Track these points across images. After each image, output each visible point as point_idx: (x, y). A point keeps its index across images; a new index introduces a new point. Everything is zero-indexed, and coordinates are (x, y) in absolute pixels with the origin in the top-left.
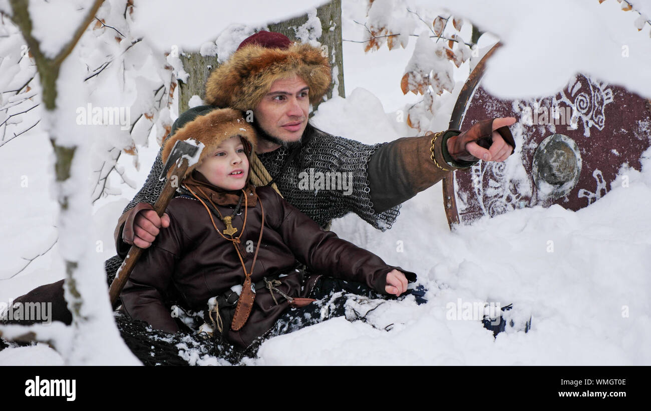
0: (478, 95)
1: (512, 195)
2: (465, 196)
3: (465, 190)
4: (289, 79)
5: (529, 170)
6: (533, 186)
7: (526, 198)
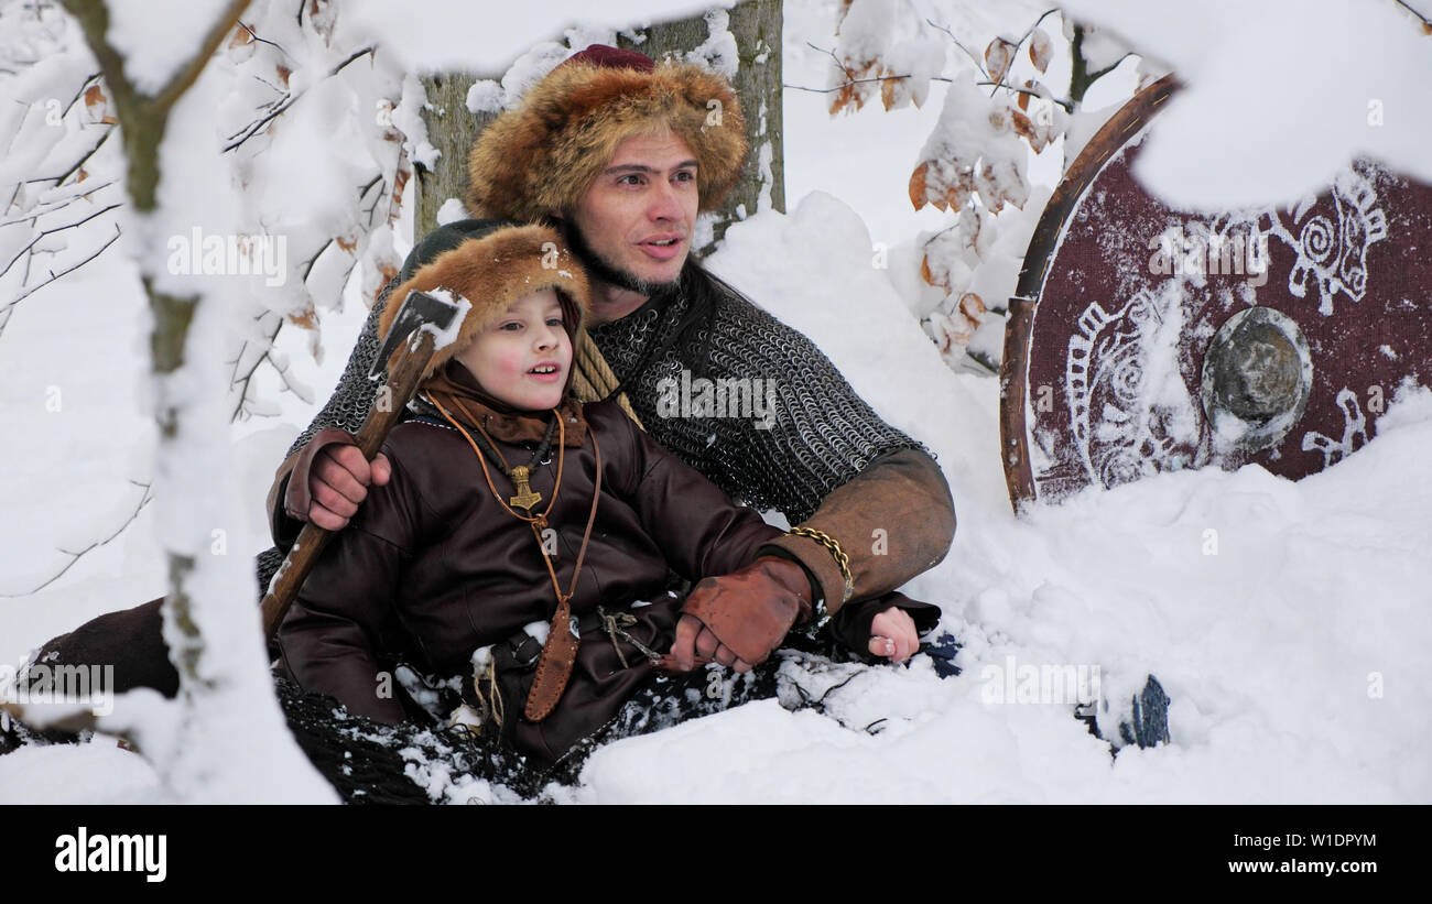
1: (1154, 441)
3: (1051, 427)
4: (654, 137)
5: (1193, 385)
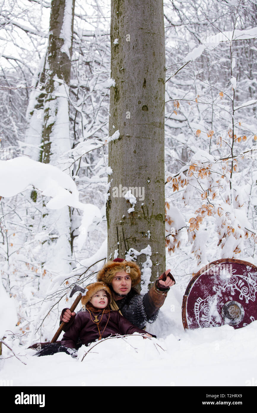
0: (197, 283)
1: (212, 322)
2: (191, 319)
3: (191, 317)
4: (121, 272)
5: (220, 313)
6: (222, 319)
7: (219, 323)
